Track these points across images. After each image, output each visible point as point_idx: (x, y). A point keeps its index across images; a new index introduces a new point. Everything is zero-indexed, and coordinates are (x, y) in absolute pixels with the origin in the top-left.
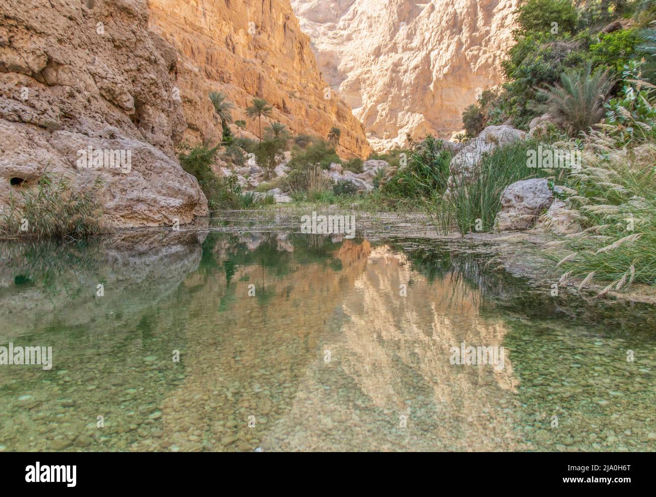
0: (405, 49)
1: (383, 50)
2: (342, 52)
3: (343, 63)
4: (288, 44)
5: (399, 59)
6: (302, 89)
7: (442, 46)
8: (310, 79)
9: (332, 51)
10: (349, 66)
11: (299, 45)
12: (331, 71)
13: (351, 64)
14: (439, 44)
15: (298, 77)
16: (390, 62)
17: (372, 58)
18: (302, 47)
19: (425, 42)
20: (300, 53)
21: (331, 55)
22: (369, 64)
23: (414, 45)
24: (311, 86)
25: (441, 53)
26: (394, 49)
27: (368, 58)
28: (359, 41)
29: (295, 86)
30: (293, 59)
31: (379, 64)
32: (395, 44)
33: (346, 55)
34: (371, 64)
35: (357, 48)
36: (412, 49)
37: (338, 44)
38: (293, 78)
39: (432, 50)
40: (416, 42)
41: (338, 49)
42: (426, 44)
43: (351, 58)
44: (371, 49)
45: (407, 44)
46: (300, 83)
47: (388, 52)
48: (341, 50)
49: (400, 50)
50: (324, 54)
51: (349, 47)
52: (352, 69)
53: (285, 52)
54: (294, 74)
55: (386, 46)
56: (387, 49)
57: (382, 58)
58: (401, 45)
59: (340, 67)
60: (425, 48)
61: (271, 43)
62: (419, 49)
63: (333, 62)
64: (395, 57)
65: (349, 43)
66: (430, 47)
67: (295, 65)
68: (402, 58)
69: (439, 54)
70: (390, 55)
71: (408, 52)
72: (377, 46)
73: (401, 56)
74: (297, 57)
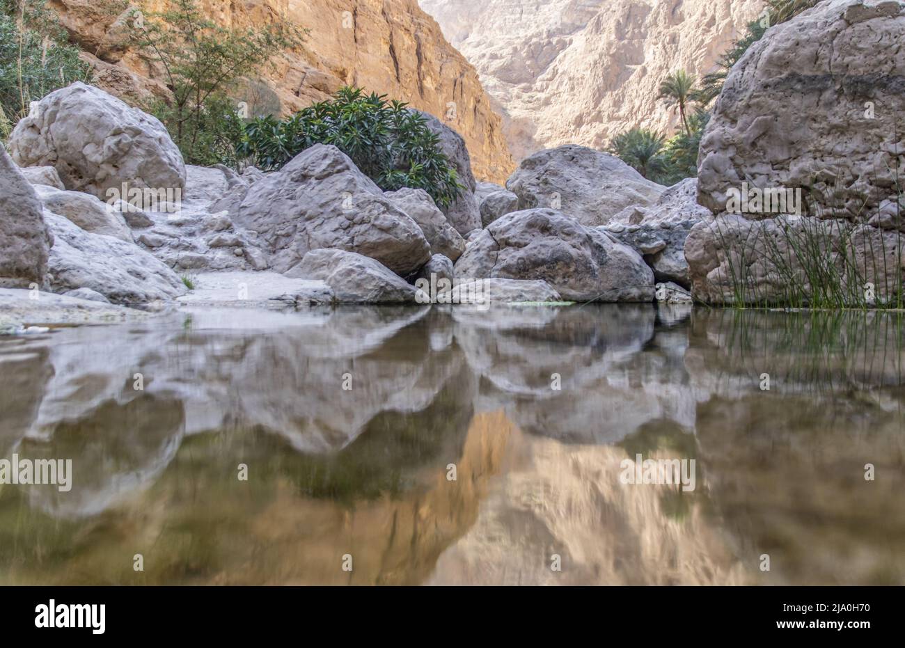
0: (611, 119)
1: (586, 119)
2: (538, 119)
3: (539, 132)
4: (478, 128)
5: (604, 130)
6: (491, 173)
7: (653, 116)
8: (500, 162)
9: (526, 118)
10: (546, 136)
11: (489, 128)
12: (524, 142)
13: (549, 133)
14: (650, 114)
15: (487, 161)
16: (593, 132)
17: (573, 127)
18: (492, 130)
19: (634, 110)
20: (490, 136)
21: (525, 122)
22: (569, 134)
23: (621, 113)
24: (501, 169)
25: (652, 124)
26: (598, 118)
27: (567, 128)
28: (558, 107)
29: (484, 171)
30: (483, 143)
31: (580, 135)
32: (600, 112)
33: (542, 123)
34: (572, 135)
35: (556, 115)
36: (619, 119)
37: (534, 109)
38: (482, 163)
39: (643, 120)
40: (624, 110)
41: (533, 115)
42: (636, 113)
43: (549, 126)
44: (572, 117)
45: (613, 112)
46: (490, 167)
47: (590, 122)
48: (538, 116)
49: (605, 119)
50: (516, 121)
51: (546, 113)
52: (549, 139)
53: (475, 136)
54: (484, 158)
55: (589, 114)
56: (590, 118)
57: (584, 128)
58: (606, 114)
59: (536, 137)
60: (634, 118)
61: (461, 128)
62: (627, 119)
63: (528, 130)
64: (599, 127)
65: (547, 108)
66: (640, 117)
67: (484, 148)
68: (608, 128)
69: (650, 125)
70: (593, 125)
71: (615, 122)
72: (578, 114)
73: (606, 125)
74: (487, 141)
